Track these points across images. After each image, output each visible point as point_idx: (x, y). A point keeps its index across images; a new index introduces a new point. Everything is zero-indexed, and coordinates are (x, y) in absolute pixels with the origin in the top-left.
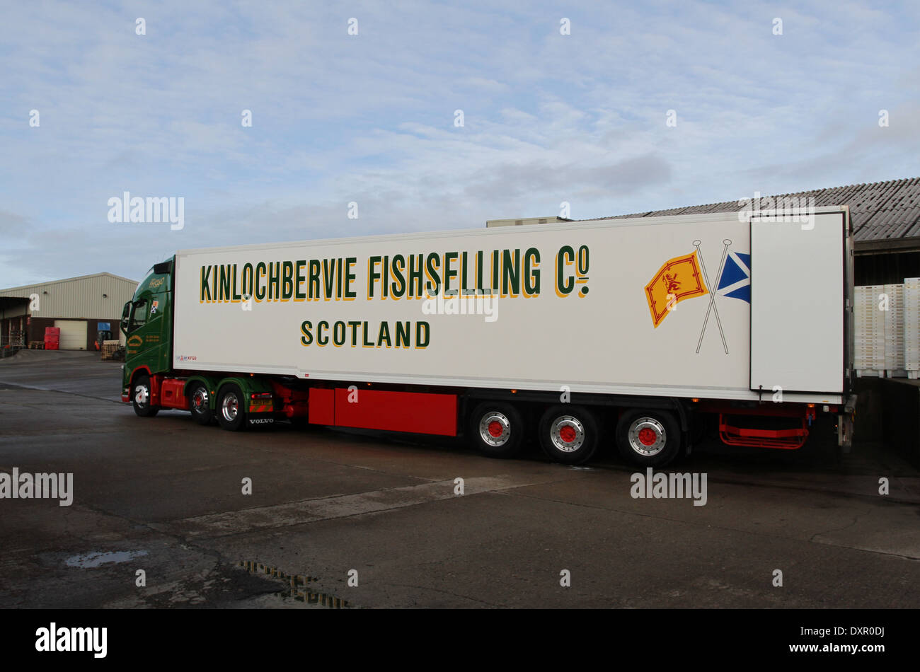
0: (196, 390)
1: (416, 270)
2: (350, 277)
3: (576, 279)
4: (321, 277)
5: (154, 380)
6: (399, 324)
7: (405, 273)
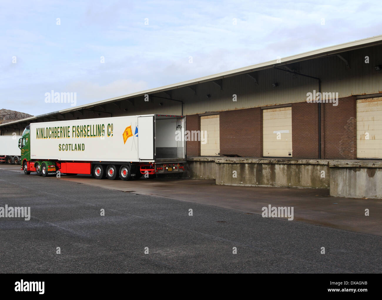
0: (37, 166)
1: (82, 130)
2: (69, 131)
3: (111, 132)
4: (63, 132)
5: (28, 163)
6: (79, 144)
7: (79, 131)
